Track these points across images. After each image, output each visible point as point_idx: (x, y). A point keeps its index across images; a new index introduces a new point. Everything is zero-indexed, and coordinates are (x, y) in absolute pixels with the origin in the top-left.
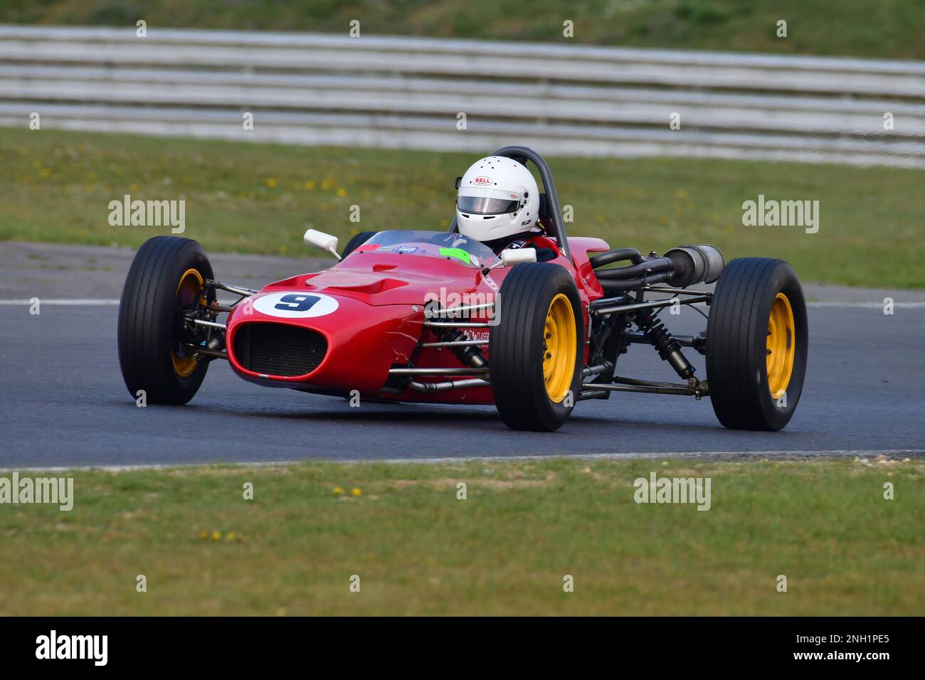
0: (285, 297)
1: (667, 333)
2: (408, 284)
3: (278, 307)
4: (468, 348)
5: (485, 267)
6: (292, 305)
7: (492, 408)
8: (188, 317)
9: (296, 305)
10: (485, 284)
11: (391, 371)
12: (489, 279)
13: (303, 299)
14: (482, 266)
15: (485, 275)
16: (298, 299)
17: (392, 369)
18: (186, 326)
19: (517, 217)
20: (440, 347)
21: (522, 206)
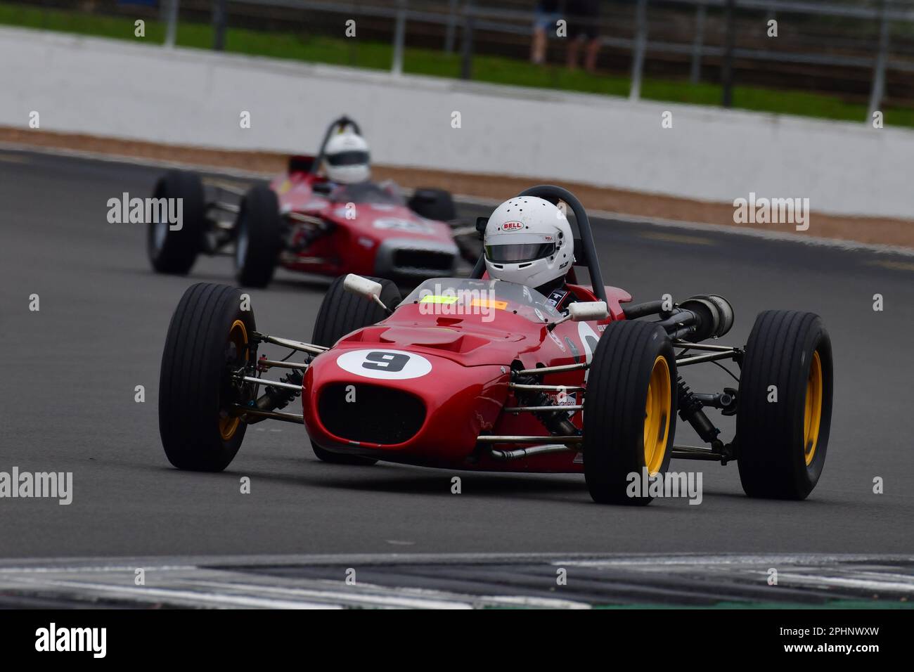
0: (370, 354)
1: (688, 392)
2: (488, 342)
3: (366, 365)
4: (555, 413)
5: (550, 322)
6: (380, 364)
7: (580, 477)
8: (236, 374)
9: (386, 364)
10: (550, 339)
11: (479, 437)
12: (554, 335)
13: (391, 358)
14: (546, 320)
15: (550, 331)
16: (385, 357)
17: (480, 435)
18: (233, 384)
19: (555, 260)
20: (518, 411)
21: (558, 248)
